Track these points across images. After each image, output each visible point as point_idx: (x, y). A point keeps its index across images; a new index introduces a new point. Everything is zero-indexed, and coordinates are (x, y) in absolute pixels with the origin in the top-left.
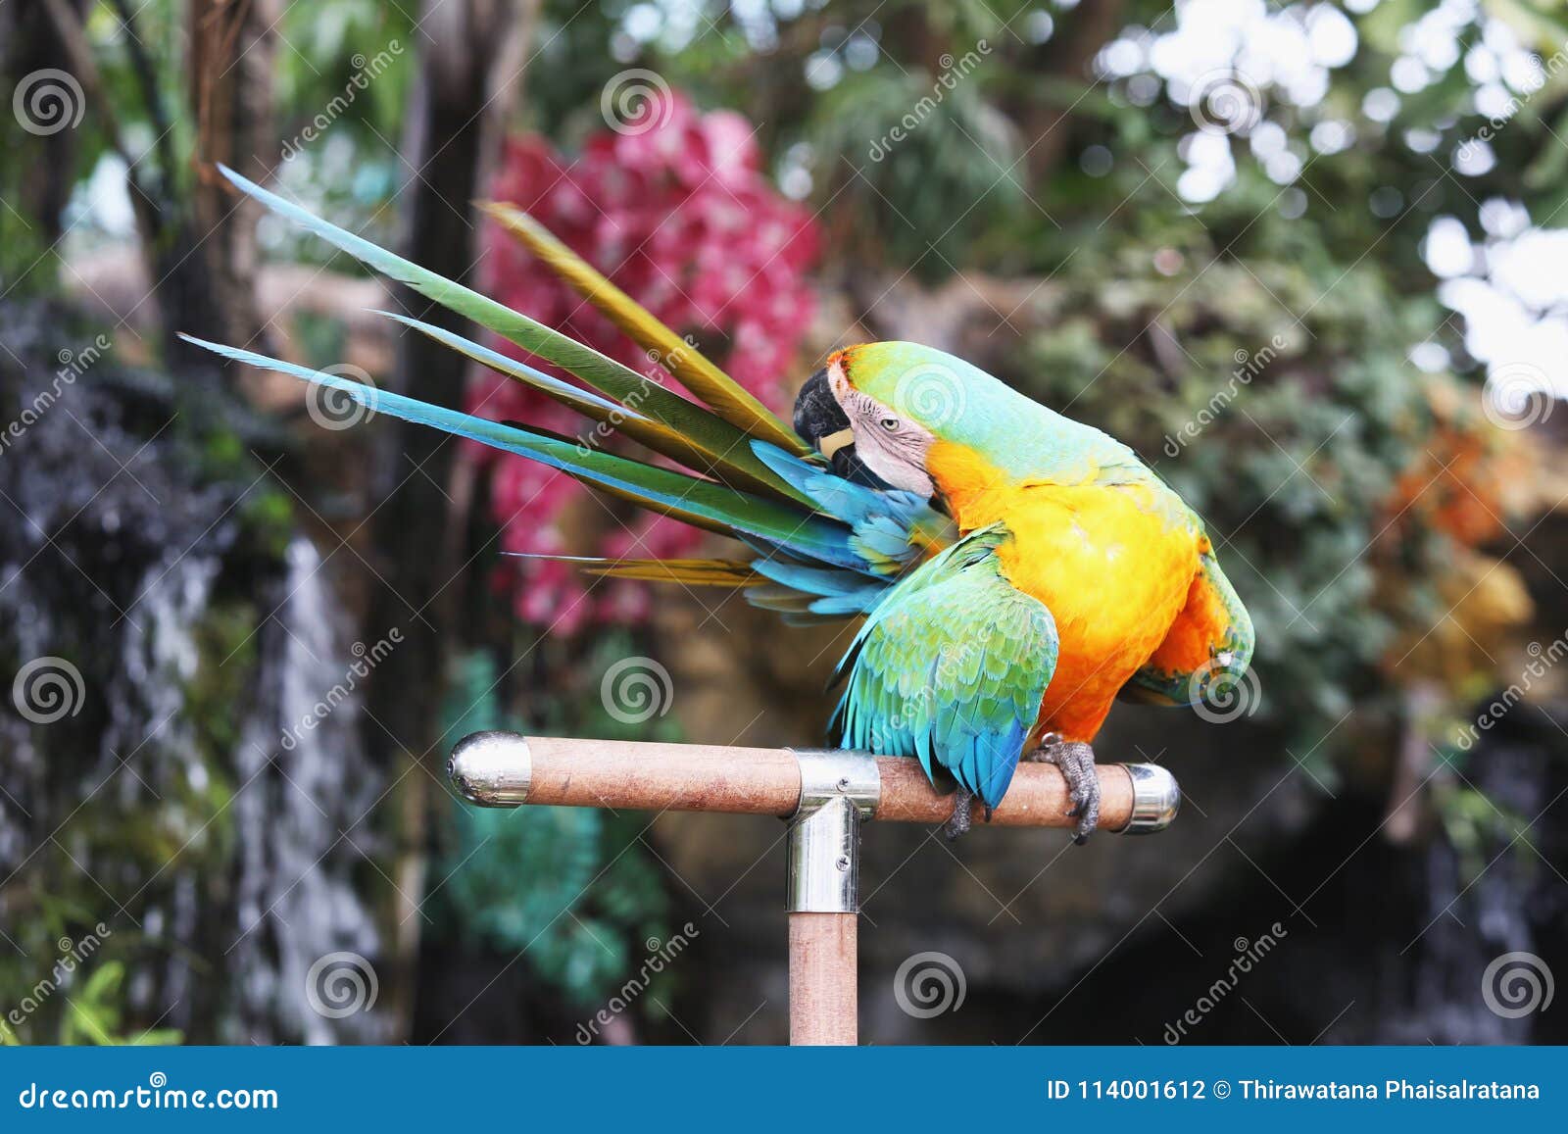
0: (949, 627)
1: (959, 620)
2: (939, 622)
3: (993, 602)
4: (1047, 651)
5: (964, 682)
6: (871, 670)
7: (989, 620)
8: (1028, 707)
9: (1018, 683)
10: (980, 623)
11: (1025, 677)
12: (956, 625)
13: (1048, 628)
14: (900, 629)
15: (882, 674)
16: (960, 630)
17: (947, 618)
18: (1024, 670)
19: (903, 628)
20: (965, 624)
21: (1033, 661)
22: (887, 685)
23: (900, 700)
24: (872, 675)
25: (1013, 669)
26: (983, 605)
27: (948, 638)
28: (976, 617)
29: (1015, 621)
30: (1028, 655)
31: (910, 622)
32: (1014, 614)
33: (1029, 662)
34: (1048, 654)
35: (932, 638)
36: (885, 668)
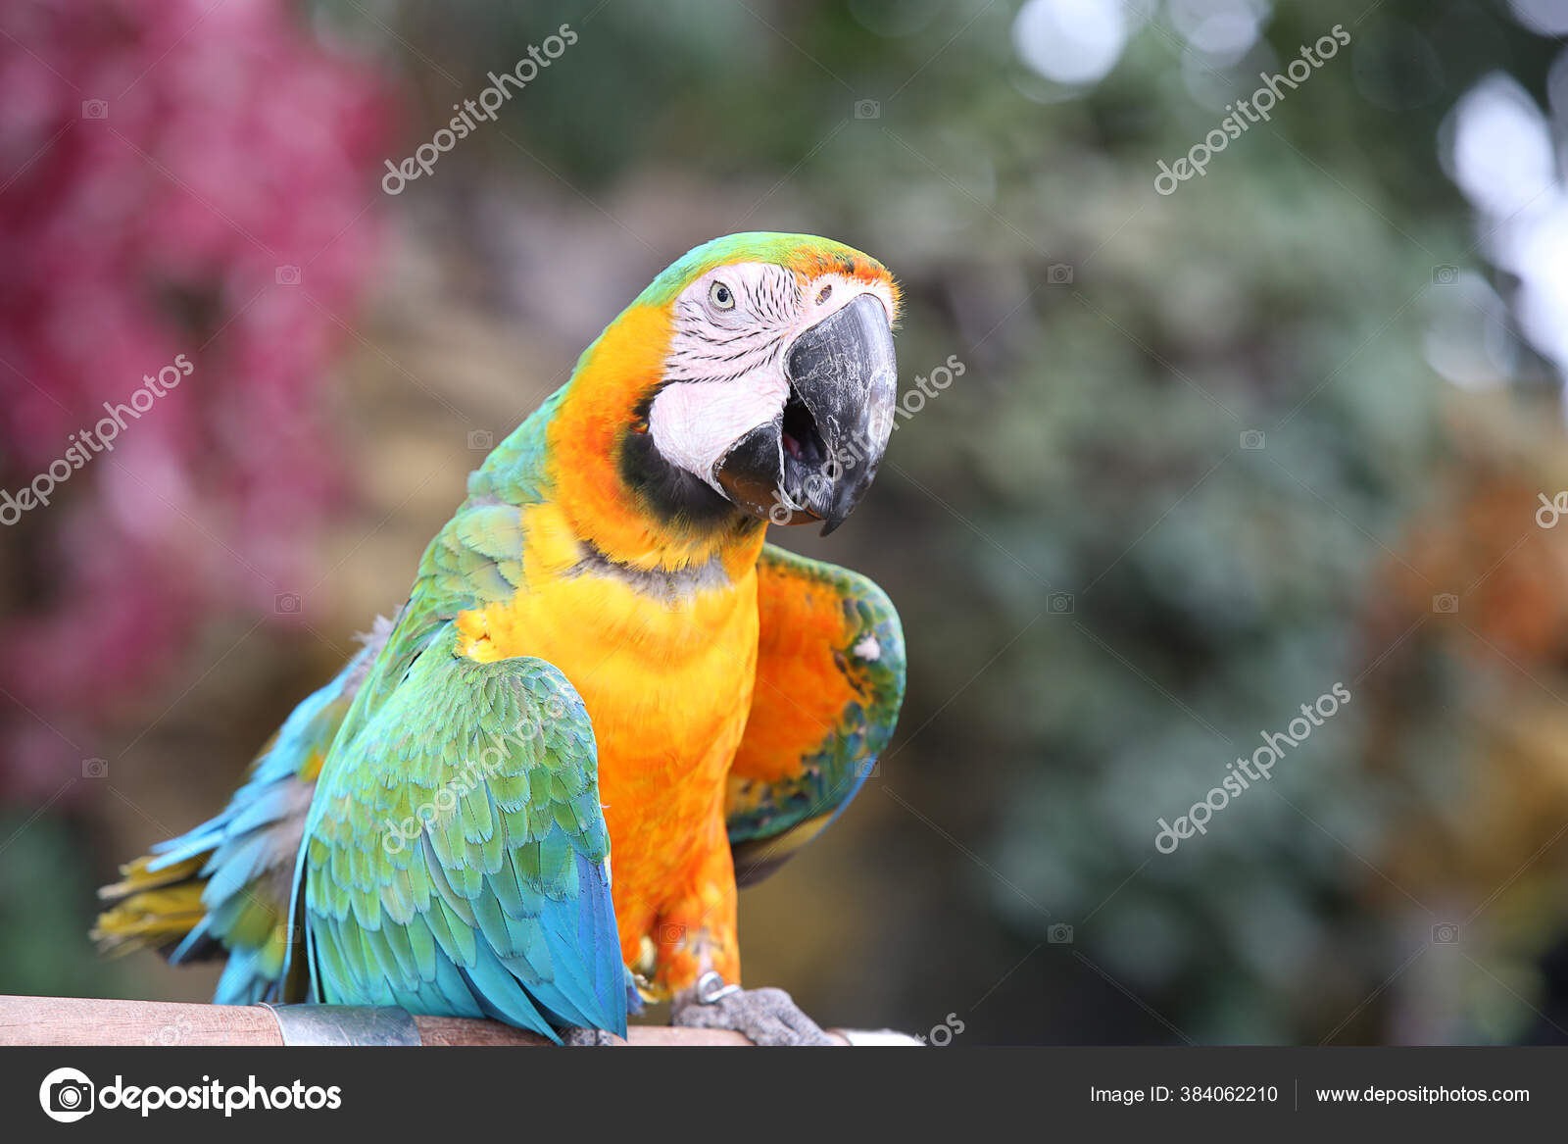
0: (417, 775)
1: (426, 755)
2: (400, 774)
3: (460, 699)
4: (569, 720)
5: (479, 841)
6: (332, 916)
7: (468, 728)
8: (583, 826)
9: (552, 795)
10: (457, 740)
11: (557, 779)
12: (424, 764)
13: (558, 687)
14: (347, 822)
15: (351, 911)
16: (434, 768)
17: (407, 761)
18: (551, 767)
19: (351, 817)
20: (436, 756)
21: (555, 747)
22: (367, 921)
23: (400, 930)
24: (336, 921)
25: (536, 777)
26: (447, 712)
27: (423, 791)
28: (447, 735)
29: (503, 703)
30: (545, 742)
31: (358, 804)
32: (496, 695)
33: (551, 751)
34: (574, 724)
35: (400, 806)
36: (351, 896)
